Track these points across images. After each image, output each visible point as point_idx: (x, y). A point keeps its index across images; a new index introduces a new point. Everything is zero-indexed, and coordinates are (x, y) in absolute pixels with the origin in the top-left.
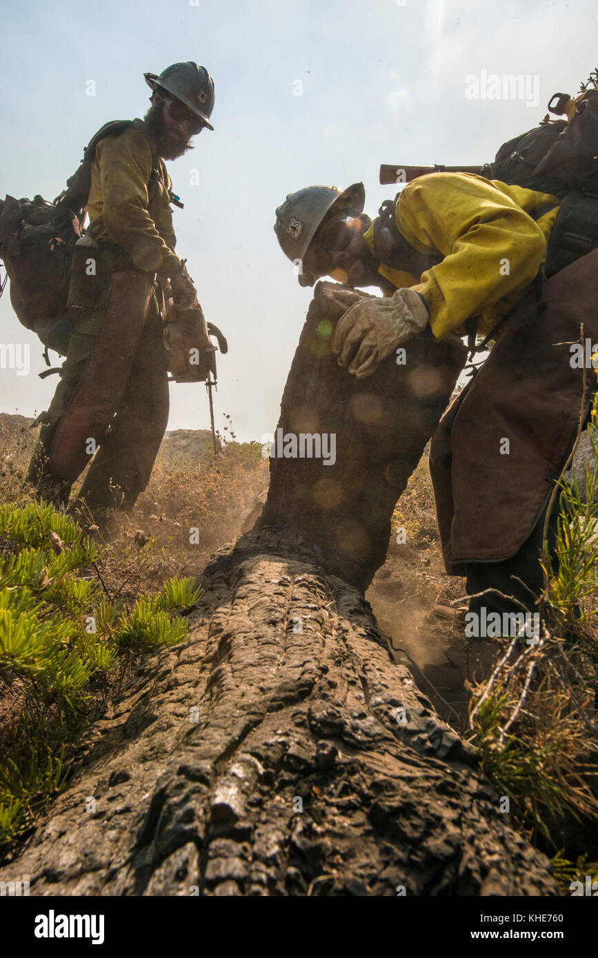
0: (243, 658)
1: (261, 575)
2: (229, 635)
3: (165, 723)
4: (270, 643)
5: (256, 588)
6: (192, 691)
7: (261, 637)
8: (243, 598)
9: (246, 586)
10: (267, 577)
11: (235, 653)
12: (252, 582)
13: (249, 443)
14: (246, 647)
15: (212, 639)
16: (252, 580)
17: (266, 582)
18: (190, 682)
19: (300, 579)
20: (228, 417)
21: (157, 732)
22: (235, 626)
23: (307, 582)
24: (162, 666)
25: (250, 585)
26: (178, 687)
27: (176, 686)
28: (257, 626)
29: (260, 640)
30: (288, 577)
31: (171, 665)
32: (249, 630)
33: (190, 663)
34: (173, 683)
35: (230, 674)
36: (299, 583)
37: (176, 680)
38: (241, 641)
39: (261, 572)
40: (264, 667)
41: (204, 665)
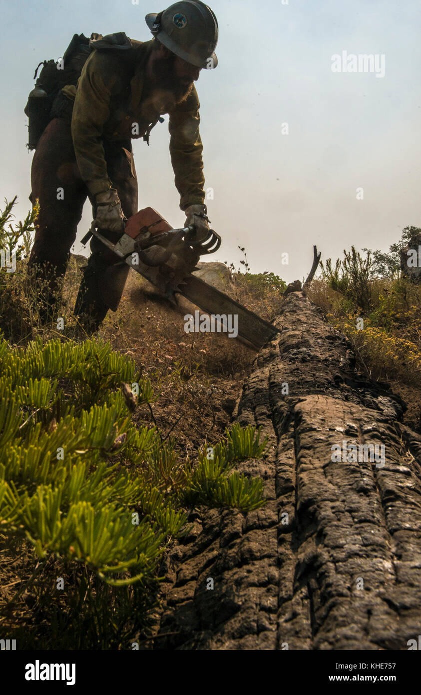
0: (342, 541)
1: (322, 420)
2: (310, 502)
3: (254, 621)
4: (369, 521)
5: (321, 438)
6: (275, 572)
7: (355, 511)
8: (309, 448)
9: (309, 434)
10: (330, 424)
11: (328, 529)
12: (315, 430)
13: (262, 273)
14: (340, 523)
15: (283, 499)
16: (314, 427)
17: (330, 430)
18: (269, 556)
19: (370, 428)
20: (243, 249)
21: (246, 634)
22: (315, 490)
23: (379, 432)
24: (226, 525)
25: (314, 433)
26: (255, 562)
27: (253, 560)
28: (344, 493)
29: (354, 514)
30: (354, 425)
31: (238, 527)
32: (334, 498)
33: (262, 527)
34: (247, 556)
35: (331, 565)
36: (371, 434)
37: (250, 551)
38: (329, 513)
39: (321, 417)
40: (374, 560)
41: (282, 535)
